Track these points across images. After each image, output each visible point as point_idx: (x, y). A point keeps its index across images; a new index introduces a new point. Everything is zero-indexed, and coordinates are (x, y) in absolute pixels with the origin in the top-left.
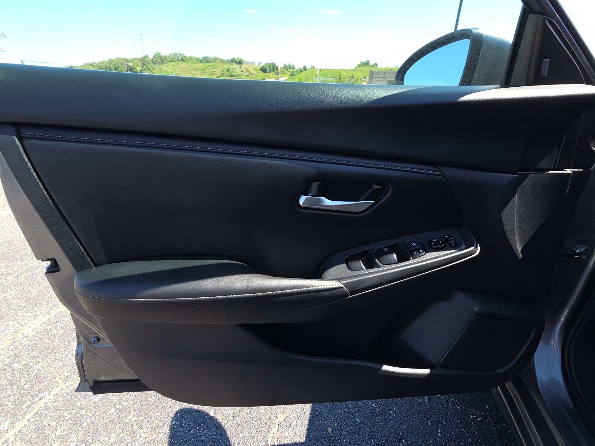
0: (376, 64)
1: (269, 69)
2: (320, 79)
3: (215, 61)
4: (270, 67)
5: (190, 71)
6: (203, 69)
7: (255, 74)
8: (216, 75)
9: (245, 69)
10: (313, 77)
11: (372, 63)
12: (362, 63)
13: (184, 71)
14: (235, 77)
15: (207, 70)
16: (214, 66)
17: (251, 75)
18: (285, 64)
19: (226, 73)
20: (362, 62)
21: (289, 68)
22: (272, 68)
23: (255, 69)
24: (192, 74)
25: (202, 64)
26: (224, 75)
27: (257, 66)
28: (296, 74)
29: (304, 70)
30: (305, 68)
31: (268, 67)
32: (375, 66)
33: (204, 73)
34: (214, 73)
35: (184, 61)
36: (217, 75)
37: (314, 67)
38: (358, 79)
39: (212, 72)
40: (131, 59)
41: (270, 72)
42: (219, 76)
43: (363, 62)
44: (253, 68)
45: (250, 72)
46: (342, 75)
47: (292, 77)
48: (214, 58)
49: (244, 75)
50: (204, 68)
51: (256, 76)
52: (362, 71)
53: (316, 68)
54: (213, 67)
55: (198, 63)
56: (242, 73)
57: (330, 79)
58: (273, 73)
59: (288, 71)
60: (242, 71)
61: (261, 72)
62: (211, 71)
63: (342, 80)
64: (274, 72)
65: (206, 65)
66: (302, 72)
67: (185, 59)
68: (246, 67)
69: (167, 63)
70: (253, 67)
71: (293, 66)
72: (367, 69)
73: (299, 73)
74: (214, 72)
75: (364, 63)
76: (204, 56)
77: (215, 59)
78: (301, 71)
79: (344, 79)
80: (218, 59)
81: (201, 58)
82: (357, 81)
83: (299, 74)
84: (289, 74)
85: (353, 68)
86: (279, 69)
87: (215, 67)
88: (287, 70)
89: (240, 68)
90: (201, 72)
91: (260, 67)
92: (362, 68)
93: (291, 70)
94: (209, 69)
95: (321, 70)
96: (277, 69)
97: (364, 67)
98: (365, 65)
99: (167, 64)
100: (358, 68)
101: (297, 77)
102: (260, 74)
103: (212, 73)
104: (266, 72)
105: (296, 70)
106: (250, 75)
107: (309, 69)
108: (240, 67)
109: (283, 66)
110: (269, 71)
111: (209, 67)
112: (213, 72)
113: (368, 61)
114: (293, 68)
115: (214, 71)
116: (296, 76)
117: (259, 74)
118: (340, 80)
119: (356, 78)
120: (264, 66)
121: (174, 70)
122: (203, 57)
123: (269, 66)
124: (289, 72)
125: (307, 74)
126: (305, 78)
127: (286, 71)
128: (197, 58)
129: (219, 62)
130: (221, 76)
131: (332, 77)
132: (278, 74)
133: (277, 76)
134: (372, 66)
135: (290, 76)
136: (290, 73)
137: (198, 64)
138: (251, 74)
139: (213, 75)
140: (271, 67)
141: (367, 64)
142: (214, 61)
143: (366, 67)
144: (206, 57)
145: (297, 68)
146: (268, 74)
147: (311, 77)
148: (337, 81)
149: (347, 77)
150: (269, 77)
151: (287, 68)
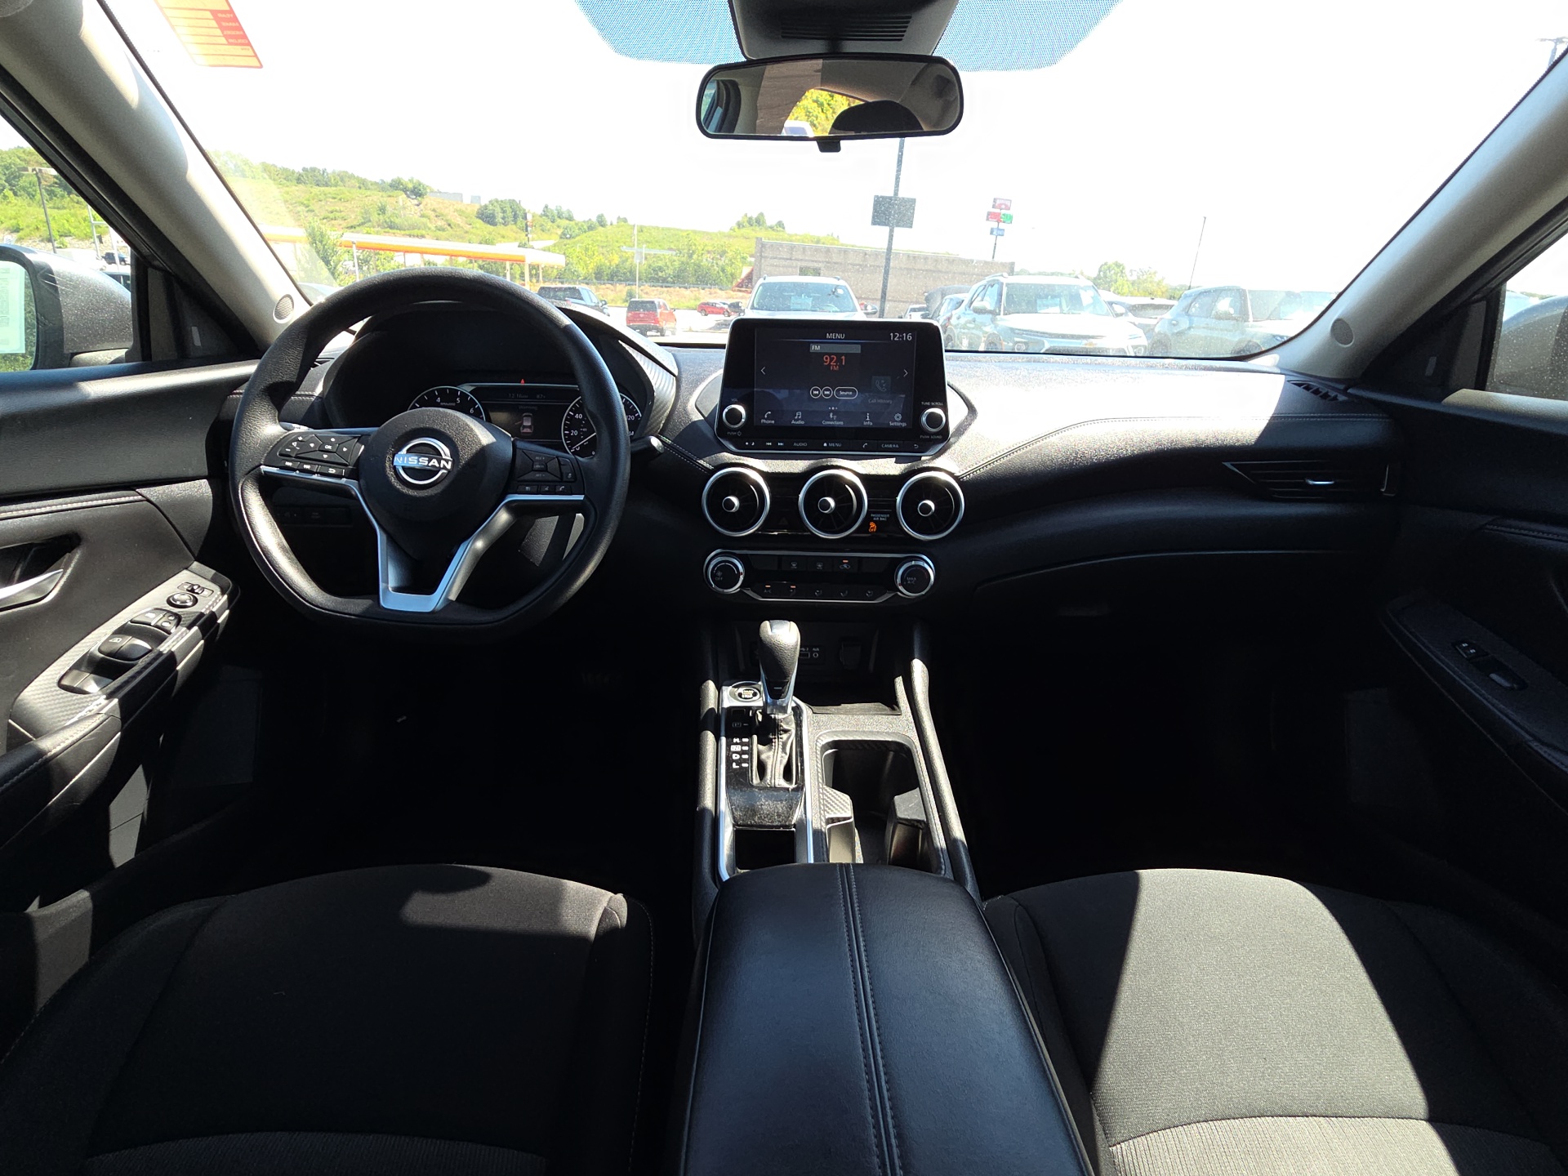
0: (780, 224)
1: (501, 215)
2: (639, 250)
3: (342, 180)
4: (504, 212)
6: (305, 202)
7: (461, 225)
9: (434, 210)
10: (622, 244)
11: (770, 221)
12: (746, 220)
14: (405, 230)
15: (315, 206)
16: (339, 197)
17: (451, 228)
18: (546, 207)
19: (375, 217)
20: (746, 215)
21: (559, 217)
22: (509, 214)
23: (461, 213)
24: (271, 213)
25: (301, 186)
26: (370, 221)
27: (468, 205)
28: (577, 235)
29: (597, 224)
30: (601, 221)
31: (498, 210)
32: (779, 229)
33: (307, 211)
34: (338, 214)
35: (244, 176)
36: (349, 220)
37: (625, 220)
38: (735, 259)
39: (332, 212)
41: (505, 224)
42: (355, 223)
43: (749, 216)
44: (456, 210)
45: (447, 220)
46: (695, 245)
47: (566, 241)
48: (339, 175)
49: (430, 225)
50: (309, 200)
51: (467, 232)
52: (747, 237)
53: (631, 222)
54: (335, 198)
55: (288, 184)
56: (424, 220)
57: (668, 254)
58: (514, 227)
59: (555, 225)
60: (422, 216)
61: (479, 223)
62: (330, 209)
63: (695, 256)
64: (515, 223)
65: (312, 190)
66: (592, 230)
67: (246, 168)
68: (435, 206)
70: (459, 207)
71: (569, 211)
72: (762, 234)
73: (585, 232)
74: (341, 212)
75: (750, 218)
76: (308, 167)
77: (343, 178)
78: (591, 227)
79: (702, 254)
80: (352, 177)
81: (298, 169)
82: (733, 263)
83: (585, 235)
84: (560, 232)
85: (726, 230)
86: (529, 217)
87: (340, 200)
88: (553, 221)
89: (416, 207)
91: (476, 207)
92: (747, 231)
93: (564, 223)
94: (323, 203)
95: (645, 230)
96: (525, 218)
97: (752, 228)
98: (755, 224)
100: (736, 230)
101: (579, 241)
102: (476, 228)
103: (332, 216)
104: (494, 224)
105: (577, 224)
106: (449, 228)
107: (611, 224)
108: (418, 205)
109: (540, 211)
110: (501, 220)
111: (322, 197)
112: (336, 211)
113: (762, 214)
114: (570, 219)
115: (338, 208)
116: (577, 238)
117: (473, 228)
118: (690, 256)
119: (730, 254)
120: (486, 207)
122: (304, 169)
123: (502, 209)
124: (558, 227)
125: (607, 237)
126: (602, 247)
127: (550, 223)
128: (285, 170)
129: (354, 187)
130: (359, 225)
131: (670, 249)
132: (527, 231)
133: (523, 235)
134: (771, 228)
135: (561, 238)
136: (562, 230)
137: (287, 186)
138: (449, 225)
140: (509, 210)
141: (759, 221)
142: (340, 183)
143: (757, 229)
144: (313, 170)
145: (579, 217)
146: (501, 229)
147: (618, 244)
148: (683, 259)
149: (709, 252)
150: (503, 237)
151: (551, 216)
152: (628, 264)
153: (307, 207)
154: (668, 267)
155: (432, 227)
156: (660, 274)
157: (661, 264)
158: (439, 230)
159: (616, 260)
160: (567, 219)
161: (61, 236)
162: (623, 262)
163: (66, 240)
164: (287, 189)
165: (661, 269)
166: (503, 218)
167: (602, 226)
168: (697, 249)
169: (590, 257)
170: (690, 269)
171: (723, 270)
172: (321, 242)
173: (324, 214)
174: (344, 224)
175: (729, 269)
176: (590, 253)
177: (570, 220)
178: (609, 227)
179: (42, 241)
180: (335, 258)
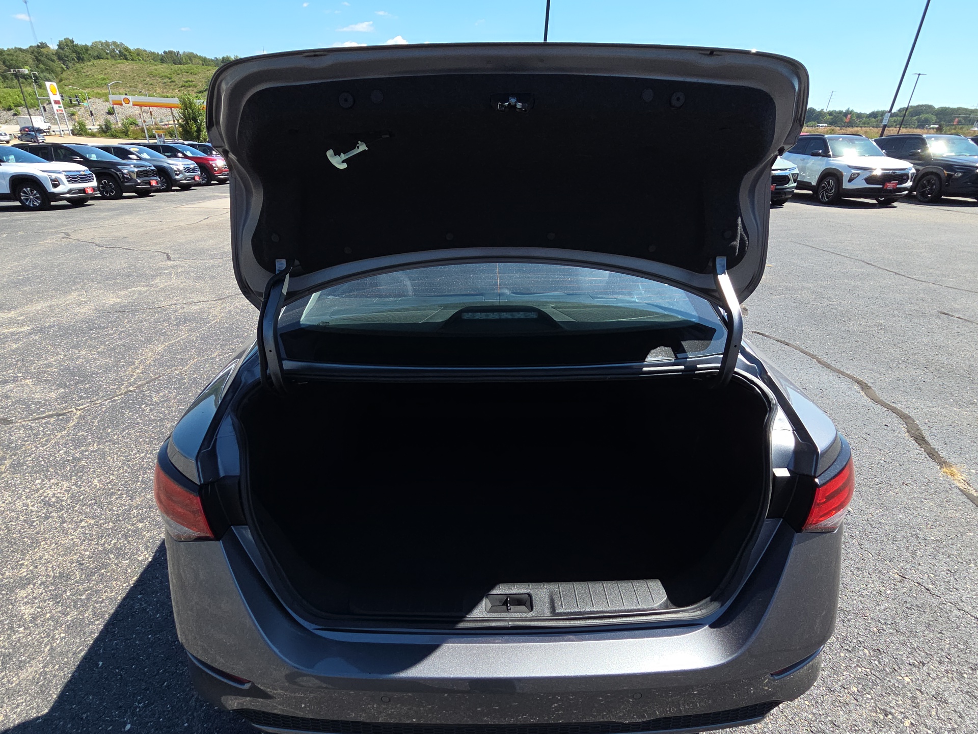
3: (190, 59)
5: (142, 79)
6: (169, 76)
8: (196, 87)
13: (129, 78)
15: (176, 78)
16: (190, 72)
24: (147, 84)
25: (164, 65)
33: (171, 83)
34: (191, 84)
35: (127, 59)
36: (198, 87)
40: (9, 50)
48: (187, 56)
50: (171, 74)
54: (187, 73)
55: (156, 63)
62: (185, 80)
65: (172, 67)
67: (127, 53)
69: (90, 61)
74: (192, 81)
76: (167, 50)
77: (191, 57)
80: (196, 56)
81: (161, 52)
90: (165, 81)
94: (180, 76)
99: (90, 63)
103: (187, 84)
111: (179, 72)
112: (189, 81)
115: (190, 79)
121: (107, 76)
122: (165, 52)
128: (153, 53)
129: (199, 64)
137: (155, 65)
139: (189, 87)
142: (189, 61)
144: (171, 52)
153: (170, 79)
161: (15, 106)
163: (20, 109)
164: (156, 67)
172: (191, 108)
173: (181, 83)
174: (195, 90)
179: (4, 110)
180: (200, 117)
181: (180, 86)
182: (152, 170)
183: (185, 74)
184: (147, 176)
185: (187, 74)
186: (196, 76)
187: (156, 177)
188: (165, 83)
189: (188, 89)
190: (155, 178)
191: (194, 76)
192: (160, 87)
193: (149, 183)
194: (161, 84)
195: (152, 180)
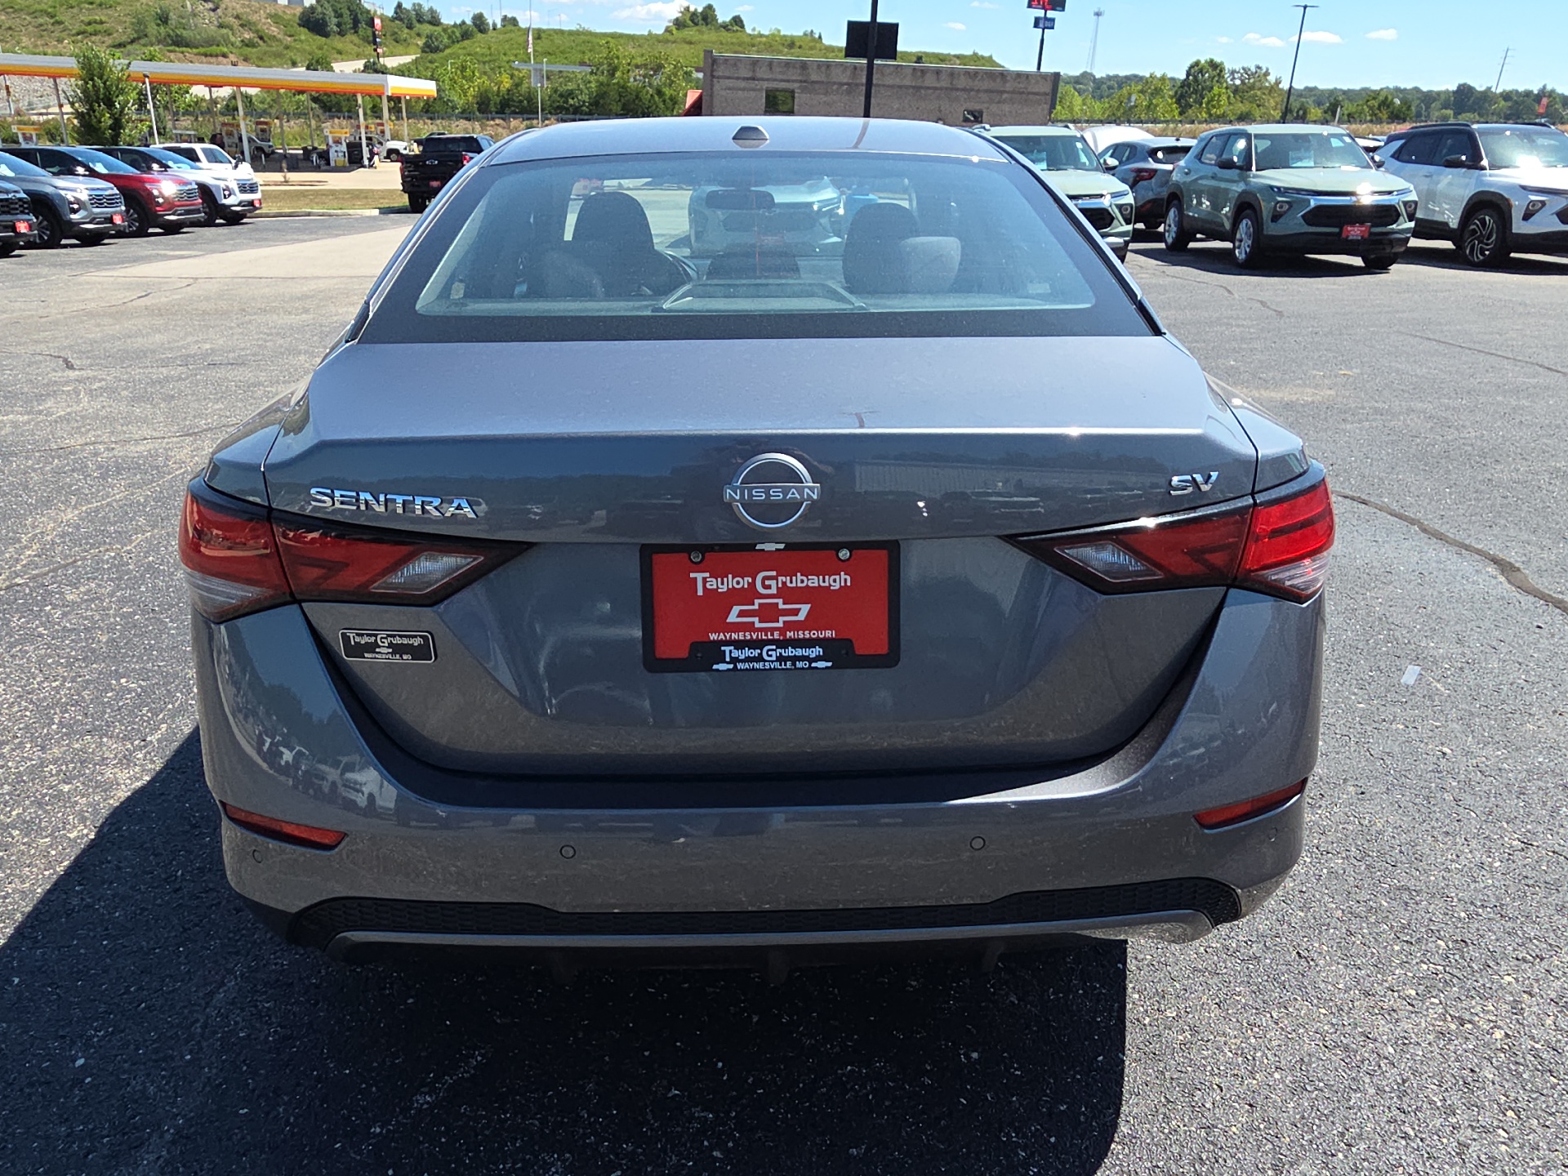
0: (737, 21)
1: (335, 20)
2: (539, 67)
4: (339, 15)
6: (50, 10)
7: (279, 36)
8: (109, 35)
9: (237, 17)
10: (512, 58)
11: (723, 17)
12: (689, 15)
14: (197, 48)
16: (97, 2)
17: (264, 42)
18: (399, 6)
19: (152, 29)
20: (687, 9)
21: (419, 21)
22: (347, 18)
23: (276, 18)
26: (146, 36)
27: (285, 6)
28: (447, 47)
29: (475, 29)
30: (479, 22)
31: (330, 13)
32: (735, 28)
33: (53, 24)
34: (99, 27)
36: (115, 35)
37: (514, 22)
38: (676, 75)
39: (89, 24)
41: (341, 34)
42: (124, 39)
43: (692, 9)
44: (270, 16)
45: (257, 31)
46: (618, 58)
47: (431, 56)
49: (233, 39)
50: (55, 7)
51: (287, 48)
52: (690, 43)
53: (523, 25)
54: (92, 3)
56: (224, 31)
57: (577, 69)
58: (354, 38)
59: (413, 33)
60: (221, 26)
61: (304, 34)
62: (86, 19)
63: (618, 74)
64: (356, 32)
66: (468, 39)
68: (240, 10)
70: (270, 9)
71: (431, 10)
72: (708, 36)
73: (458, 42)
74: (102, 22)
75: (694, 14)
78: (466, 35)
79: (629, 71)
82: (673, 82)
83: (458, 46)
84: (421, 43)
85: (660, 31)
86: (377, 21)
87: (100, 5)
88: (410, 27)
89: (212, 14)
90: (41, 20)
91: (299, 10)
92: (690, 33)
93: (427, 29)
94: (75, 10)
95: (543, 35)
96: (371, 23)
97: (695, 28)
98: (701, 22)
100: (675, 32)
101: (451, 56)
102: (301, 41)
103: (90, 29)
104: (326, 35)
105: (445, 30)
106: (261, 42)
107: (494, 29)
108: (214, 10)
109: (390, 13)
110: (335, 28)
112: (95, 22)
113: (710, 7)
114: (435, 21)
116: (448, 51)
117: (295, 40)
118: (612, 73)
119: (668, 69)
120: (312, 8)
123: (335, 11)
124: (419, 35)
125: (490, 48)
126: (484, 63)
127: (406, 31)
130: (132, 42)
131: (582, 64)
132: (375, 43)
133: (370, 49)
134: (725, 26)
135: (423, 51)
136: (424, 40)
138: (261, 38)
139: (95, 33)
140: (346, 13)
141: (706, 17)
143: (704, 28)
145: (447, 20)
146: (337, 42)
147: (505, 58)
148: (602, 78)
149: (637, 67)
150: (340, 53)
151: (407, 20)
152: (524, 88)
153: (52, 17)
154: (582, 92)
155: (237, 41)
156: (571, 102)
157: (571, 86)
158: (247, 45)
159: (507, 83)
160: (430, 23)
162: (517, 85)
165: (570, 94)
166: (339, 25)
167: (481, 31)
168: (620, 63)
169: (470, 80)
170: (613, 95)
171: (659, 93)
172: (101, 78)
173: (77, 27)
174: (109, 41)
175: (667, 92)
176: (468, 72)
177: (434, 25)
178: (491, 33)
180: (121, 98)
181: (74, 32)
182: (20, 199)
183: (87, 6)
184: (8, 213)
185: (90, 7)
186: (110, 12)
187: (28, 214)
188: (41, 25)
189: (93, 38)
190: (26, 217)
191: (105, 11)
192: (28, 35)
193: (13, 228)
194: (31, 28)
195: (19, 220)
